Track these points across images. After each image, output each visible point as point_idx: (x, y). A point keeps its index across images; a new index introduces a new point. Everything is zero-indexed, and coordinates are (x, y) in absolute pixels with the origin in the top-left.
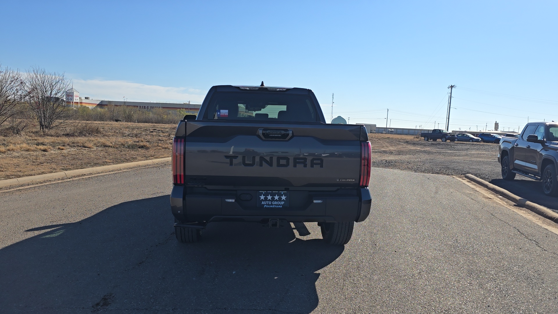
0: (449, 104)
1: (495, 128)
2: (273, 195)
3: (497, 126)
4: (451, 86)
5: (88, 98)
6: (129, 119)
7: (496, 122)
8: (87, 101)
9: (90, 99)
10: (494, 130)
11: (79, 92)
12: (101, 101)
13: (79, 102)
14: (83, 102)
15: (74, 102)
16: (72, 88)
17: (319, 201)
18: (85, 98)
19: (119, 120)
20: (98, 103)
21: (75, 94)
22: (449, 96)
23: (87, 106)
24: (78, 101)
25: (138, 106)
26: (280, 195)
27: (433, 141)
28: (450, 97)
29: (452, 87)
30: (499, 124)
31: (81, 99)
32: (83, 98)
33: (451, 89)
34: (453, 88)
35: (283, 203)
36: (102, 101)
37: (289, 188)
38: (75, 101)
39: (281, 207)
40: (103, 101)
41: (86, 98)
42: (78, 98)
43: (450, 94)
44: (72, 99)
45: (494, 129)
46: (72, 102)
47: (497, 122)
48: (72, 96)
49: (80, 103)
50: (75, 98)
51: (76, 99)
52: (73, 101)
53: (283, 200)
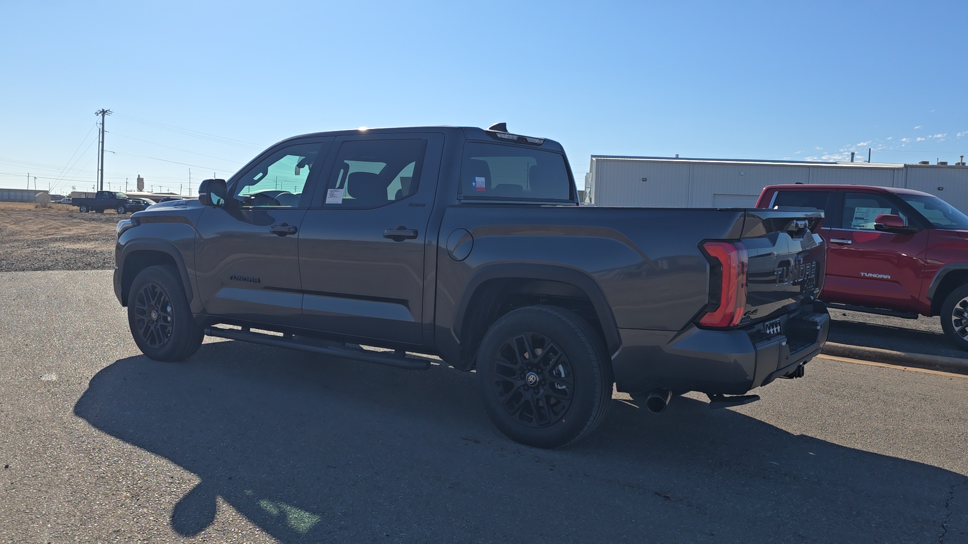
0: (101, 143)
1: (138, 188)
3: (140, 183)
4: (101, 110)
7: (139, 176)
10: (136, 191)
22: (100, 129)
27: (97, 212)
28: (101, 131)
29: (104, 112)
30: (144, 179)
33: (102, 117)
34: (105, 115)
43: (101, 125)
45: (136, 188)
47: (141, 177)
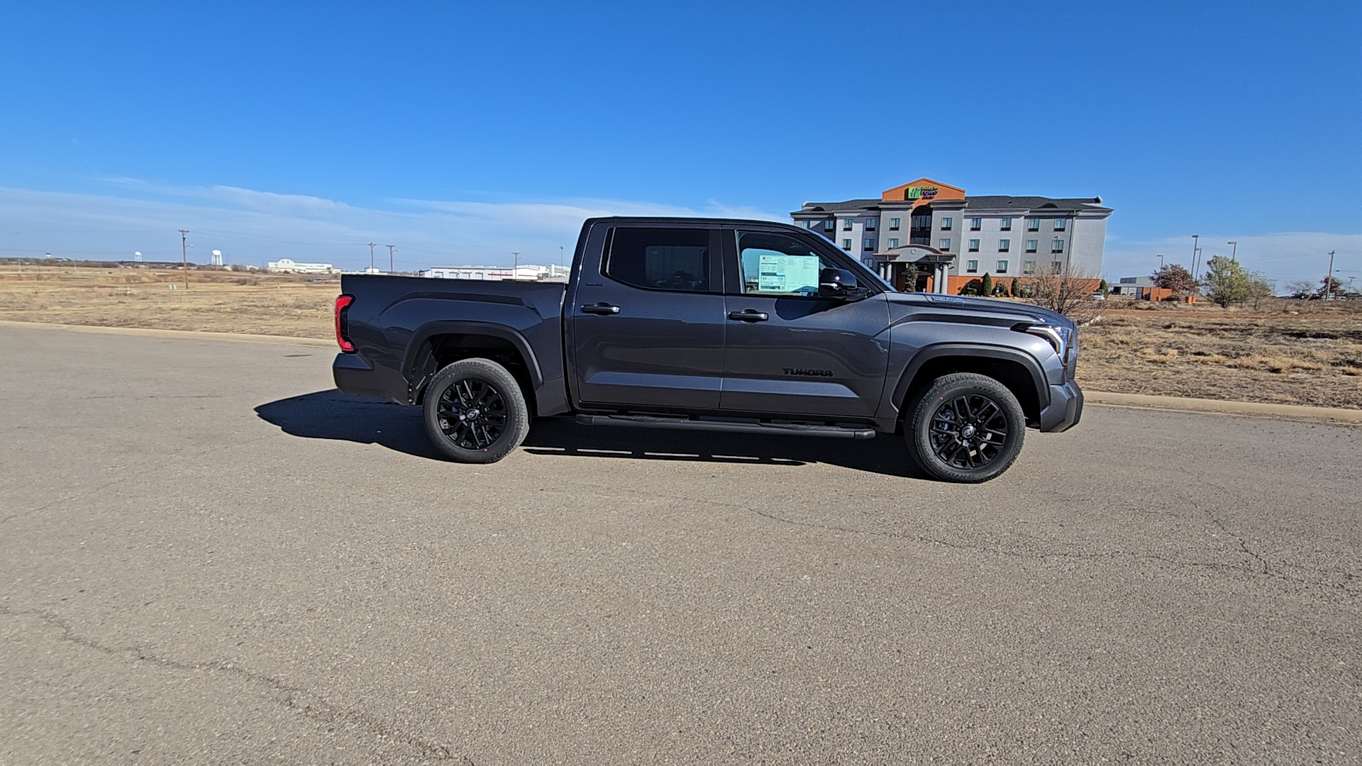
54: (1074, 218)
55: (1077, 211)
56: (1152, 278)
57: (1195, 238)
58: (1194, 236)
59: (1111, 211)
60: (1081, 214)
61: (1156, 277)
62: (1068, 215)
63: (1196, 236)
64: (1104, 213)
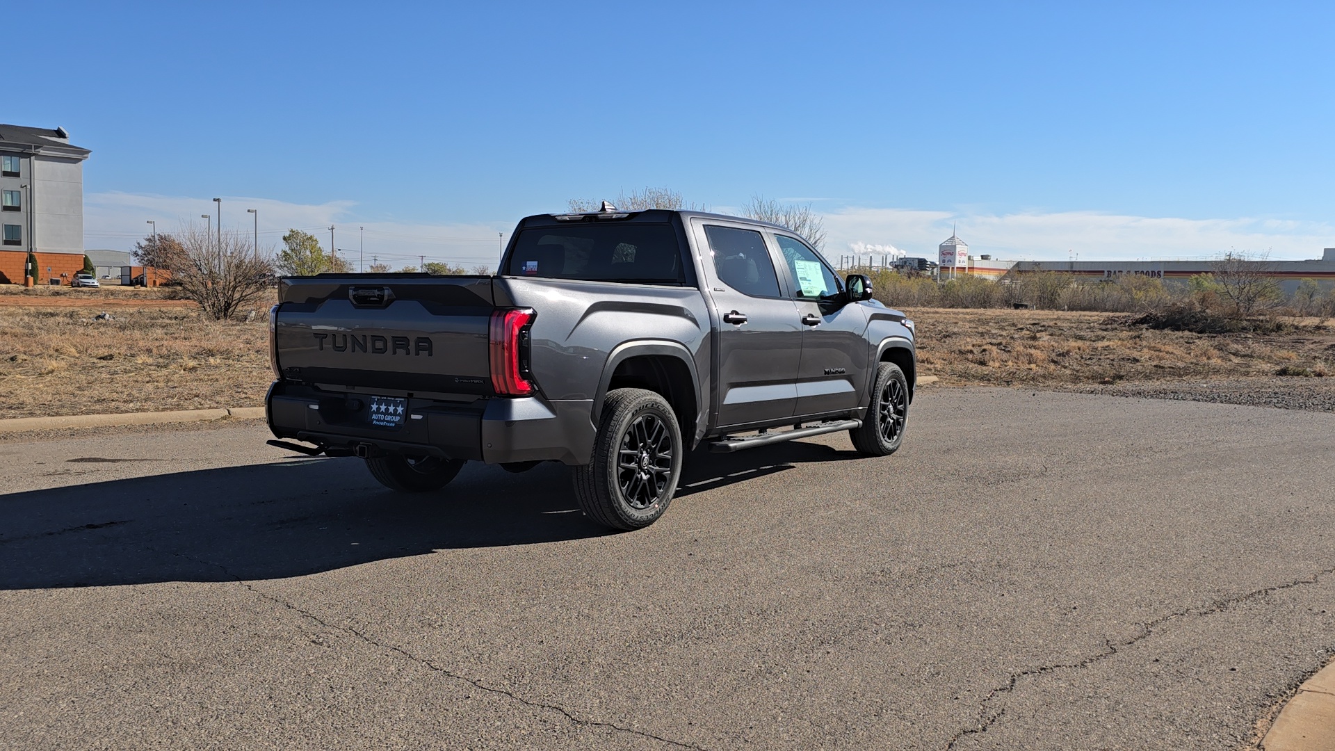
2: (388, 405)
5: (988, 256)
6: (1048, 301)
8: (985, 264)
9: (993, 258)
11: (966, 245)
12: (1015, 263)
13: (967, 267)
14: (975, 266)
15: (957, 268)
16: (954, 237)
17: (419, 417)
18: (980, 259)
19: (1022, 306)
20: (1010, 266)
21: (958, 250)
23: (986, 275)
24: (966, 265)
25: (1103, 272)
26: (396, 405)
31: (973, 260)
32: (977, 258)
35: (397, 419)
36: (1019, 264)
37: (412, 394)
38: (957, 265)
39: (393, 425)
40: (1021, 262)
41: (984, 257)
42: (966, 259)
44: (952, 261)
46: (953, 268)
48: (953, 254)
49: (969, 268)
50: (958, 258)
51: (961, 261)
52: (954, 265)
53: (399, 415)
54: (33, 158)
55: (36, 147)
56: (136, 254)
57: (217, 202)
58: (215, 200)
59: (88, 152)
60: (42, 152)
61: (140, 252)
62: (22, 152)
63: (218, 200)
64: (76, 155)
